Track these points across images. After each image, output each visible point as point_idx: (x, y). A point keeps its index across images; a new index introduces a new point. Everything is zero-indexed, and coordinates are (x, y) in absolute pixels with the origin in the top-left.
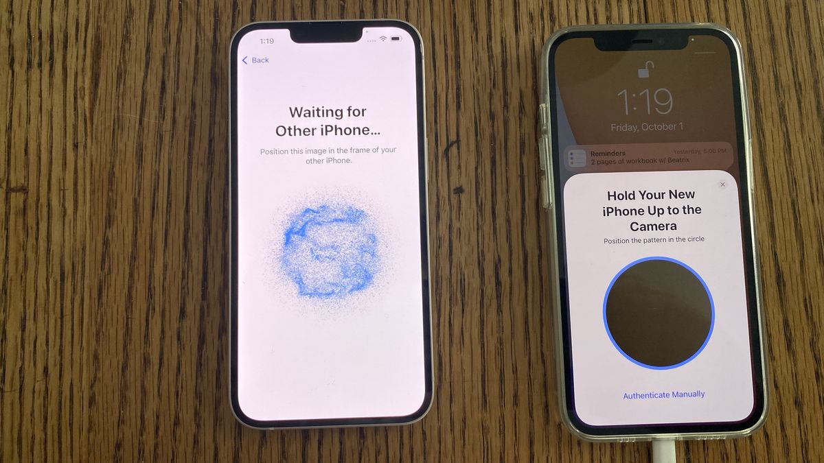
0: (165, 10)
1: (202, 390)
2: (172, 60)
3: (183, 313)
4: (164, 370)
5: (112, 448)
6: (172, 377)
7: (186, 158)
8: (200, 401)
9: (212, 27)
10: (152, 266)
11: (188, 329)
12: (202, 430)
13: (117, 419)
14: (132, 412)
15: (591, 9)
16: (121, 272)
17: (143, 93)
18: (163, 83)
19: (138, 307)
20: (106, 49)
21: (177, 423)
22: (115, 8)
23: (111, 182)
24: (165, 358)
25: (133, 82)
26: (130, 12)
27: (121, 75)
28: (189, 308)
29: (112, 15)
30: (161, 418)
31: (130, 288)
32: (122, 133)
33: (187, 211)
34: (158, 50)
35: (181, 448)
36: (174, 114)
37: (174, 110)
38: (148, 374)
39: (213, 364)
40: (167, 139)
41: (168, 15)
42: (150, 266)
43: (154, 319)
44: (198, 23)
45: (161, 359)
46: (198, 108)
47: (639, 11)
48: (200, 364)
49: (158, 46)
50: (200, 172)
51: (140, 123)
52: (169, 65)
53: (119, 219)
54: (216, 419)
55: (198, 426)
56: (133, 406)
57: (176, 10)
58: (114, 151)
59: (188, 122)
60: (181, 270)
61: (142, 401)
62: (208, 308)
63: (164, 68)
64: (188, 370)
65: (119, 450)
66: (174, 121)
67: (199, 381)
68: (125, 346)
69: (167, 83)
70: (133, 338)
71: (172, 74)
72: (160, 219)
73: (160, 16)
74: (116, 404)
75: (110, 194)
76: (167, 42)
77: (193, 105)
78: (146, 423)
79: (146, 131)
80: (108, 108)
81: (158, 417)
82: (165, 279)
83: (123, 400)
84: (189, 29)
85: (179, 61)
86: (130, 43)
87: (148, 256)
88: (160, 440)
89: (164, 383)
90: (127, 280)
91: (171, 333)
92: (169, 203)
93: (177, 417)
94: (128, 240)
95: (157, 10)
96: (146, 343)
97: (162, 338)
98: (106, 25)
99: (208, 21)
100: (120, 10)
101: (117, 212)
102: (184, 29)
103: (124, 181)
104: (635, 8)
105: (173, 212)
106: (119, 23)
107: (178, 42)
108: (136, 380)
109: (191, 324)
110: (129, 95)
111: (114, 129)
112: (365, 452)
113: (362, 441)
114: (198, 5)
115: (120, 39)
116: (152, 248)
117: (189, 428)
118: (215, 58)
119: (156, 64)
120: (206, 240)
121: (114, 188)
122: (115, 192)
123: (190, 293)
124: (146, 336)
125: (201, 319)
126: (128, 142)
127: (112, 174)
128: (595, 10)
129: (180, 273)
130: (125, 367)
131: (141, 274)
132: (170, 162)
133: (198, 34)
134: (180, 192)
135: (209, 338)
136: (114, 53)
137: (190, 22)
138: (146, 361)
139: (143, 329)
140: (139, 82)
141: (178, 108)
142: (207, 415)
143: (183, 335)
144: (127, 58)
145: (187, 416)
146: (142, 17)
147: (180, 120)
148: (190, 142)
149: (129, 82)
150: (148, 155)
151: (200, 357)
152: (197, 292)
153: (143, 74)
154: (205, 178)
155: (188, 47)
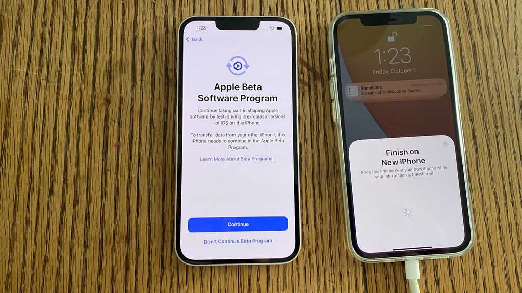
0: (44, 5)
1: (62, 240)
2: (47, 36)
3: (51, 192)
4: (39, 228)
5: (4, 276)
6: (44, 232)
7: (55, 96)
8: (61, 247)
9: (73, 16)
10: (32, 163)
11: (55, 202)
12: (62, 265)
13: (8, 259)
14: (18, 254)
15: (307, 4)
16: (13, 167)
17: (29, 56)
18: (42, 50)
19: (23, 188)
20: (6, 29)
21: (46, 260)
22: (12, 4)
23: (7, 111)
24: (40, 220)
25: (22, 49)
26: (22, 6)
27: (15, 45)
28: (56, 189)
29: (10, 8)
30: (36, 258)
31: (18, 177)
32: (15, 81)
33: (55, 129)
34: (39, 29)
35: (48, 277)
36: (48, 69)
37: (48, 67)
38: (29, 229)
39: (70, 223)
40: (43, 84)
41: (45, 8)
42: (31, 163)
43: (33, 195)
44: (64, 13)
45: (37, 221)
46: (63, 64)
47: (336, 6)
48: (61, 224)
49: (39, 26)
50: (64, 104)
51: (27, 75)
52: (45, 39)
53: (12, 133)
54: (71, 257)
55: (60, 262)
56: (18, 251)
57: (51, 5)
58: (10, 92)
59: (57, 74)
60: (51, 165)
61: (24, 246)
62: (67, 188)
63: (42, 41)
64: (54, 227)
65: (9, 278)
66: (48, 73)
67: (61, 234)
68: (14, 213)
69: (44, 49)
70: (19, 208)
71: (47, 44)
72: (39, 133)
73: (40, 10)
74: (8, 249)
75: (7, 119)
76: (44, 25)
77: (60, 63)
78: (27, 261)
79: (30, 79)
80: (6, 65)
81: (34, 257)
82: (40, 171)
83: (12, 246)
84: (58, 16)
85: (52, 36)
86: (21, 26)
87: (30, 156)
88: (35, 271)
89: (39, 236)
90: (16, 172)
91: (44, 204)
92: (44, 124)
93: (46, 257)
94: (18, 147)
95: (38, 5)
96: (27, 211)
97: (38, 208)
98: (6, 15)
99: (70, 12)
100: (15, 5)
101: (11, 130)
102: (55, 17)
103: (16, 110)
104: (334, 4)
105: (46, 130)
106: (14, 13)
107: (52, 24)
108: (20, 234)
109: (57, 200)
110: (20, 57)
111: (10, 79)
112: (164, 277)
113: (162, 270)
114: (64, 2)
115: (14, 23)
116: (33, 152)
117: (54, 263)
118: (75, 34)
119: (37, 38)
120: (67, 146)
121: (10, 114)
122: (10, 117)
123: (56, 179)
124: (28, 206)
125: (62, 195)
126: (18, 86)
127: (8, 107)
128: (309, 5)
129: (50, 167)
130: (13, 226)
131: (25, 168)
132: (45, 98)
133: (64, 20)
134: (51, 117)
135: (67, 208)
136: (11, 32)
137: (59, 12)
138: (28, 222)
139: (26, 202)
140: (27, 49)
141: (50, 65)
142: (66, 255)
143: (51, 205)
144: (19, 34)
145: (53, 256)
146: (29, 10)
147: (52, 73)
148: (58, 86)
149: (20, 49)
150: (31, 94)
151: (62, 219)
152: (60, 178)
153: (29, 45)
154: (67, 108)
155: (58, 28)
